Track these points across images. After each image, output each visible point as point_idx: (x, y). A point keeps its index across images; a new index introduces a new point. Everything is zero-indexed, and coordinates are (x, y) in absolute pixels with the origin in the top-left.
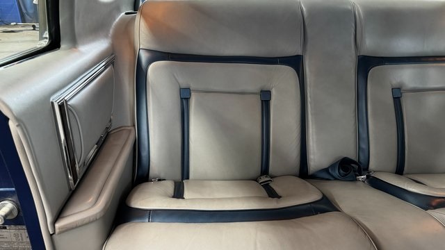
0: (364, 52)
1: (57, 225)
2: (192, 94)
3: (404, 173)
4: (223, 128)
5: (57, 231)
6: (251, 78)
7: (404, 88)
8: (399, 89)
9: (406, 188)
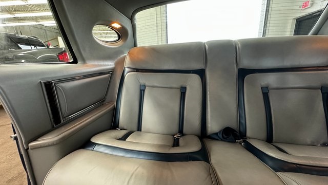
0: (241, 66)
1: (30, 145)
2: (147, 88)
3: (273, 141)
4: (158, 105)
5: (29, 148)
6: (176, 80)
7: (270, 87)
8: (267, 87)
9: (265, 152)
